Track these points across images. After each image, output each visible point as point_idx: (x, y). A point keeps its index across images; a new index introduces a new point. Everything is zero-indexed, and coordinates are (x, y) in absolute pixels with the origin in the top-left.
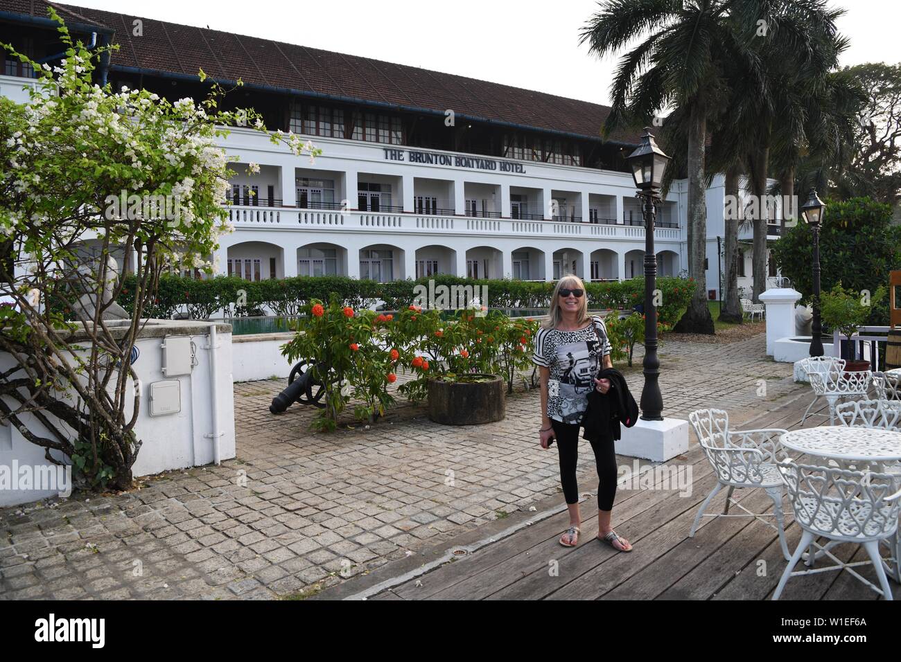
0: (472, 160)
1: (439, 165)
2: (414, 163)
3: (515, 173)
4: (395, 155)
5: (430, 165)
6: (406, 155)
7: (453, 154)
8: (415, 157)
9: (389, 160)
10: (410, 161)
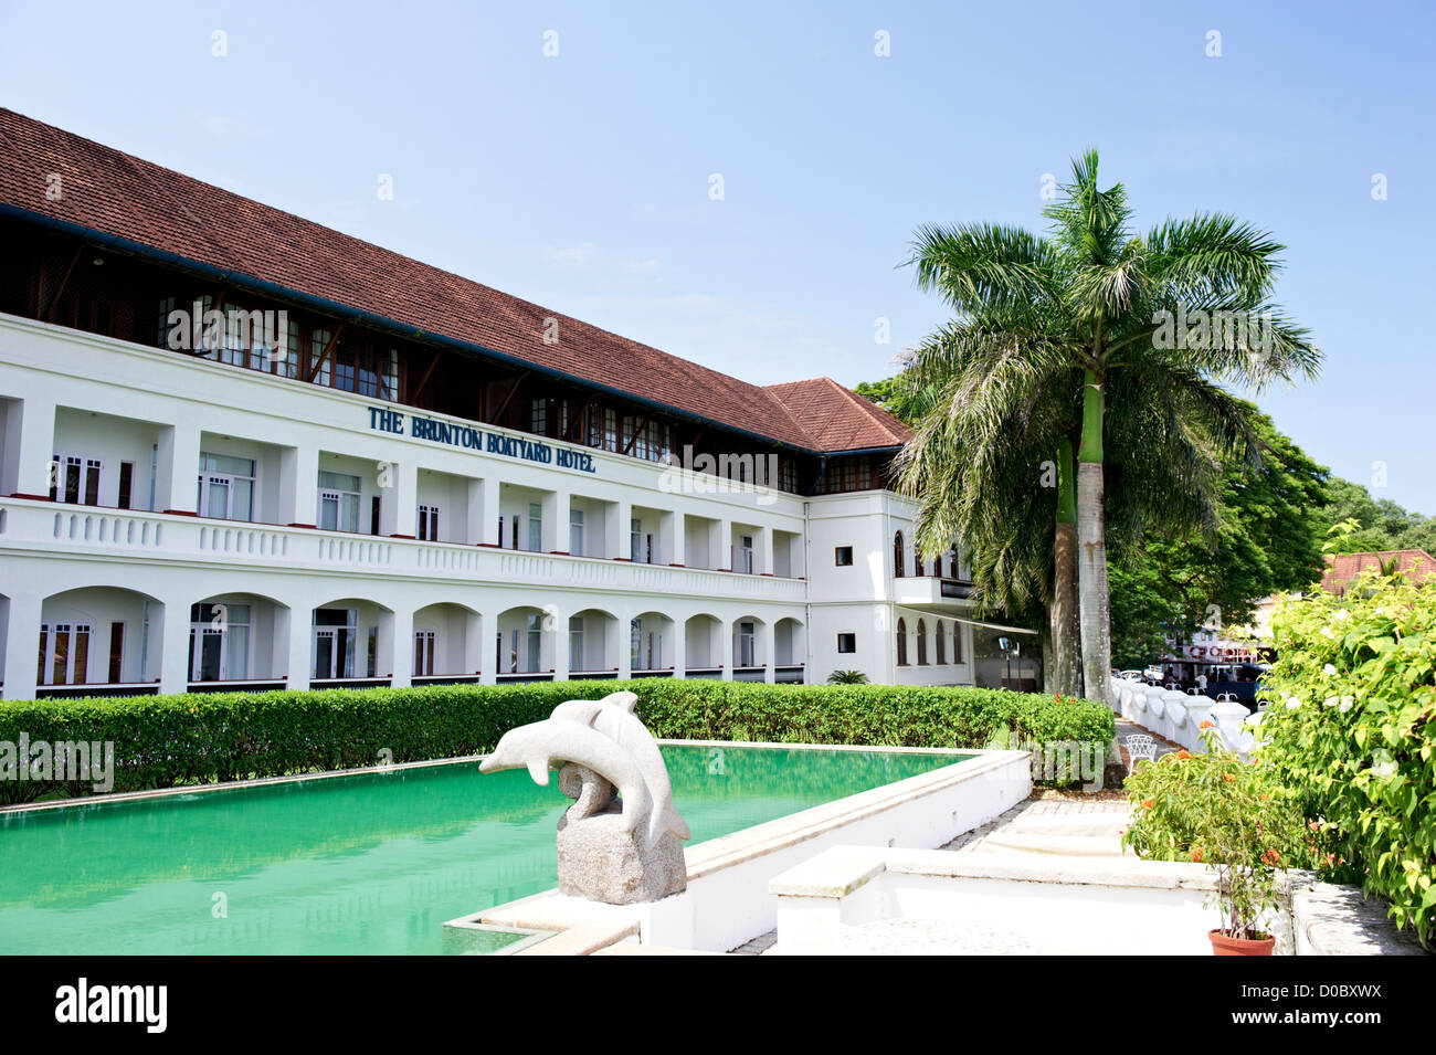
0: (515, 442)
1: (461, 448)
2: (420, 440)
3: (579, 472)
4: (388, 421)
5: (445, 445)
6: (407, 424)
7: (485, 429)
8: (423, 429)
9: (377, 431)
10: (414, 435)
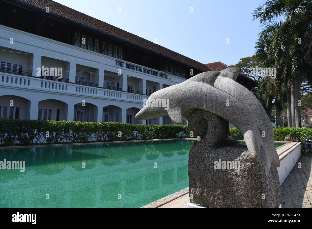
0: (150, 71)
1: (137, 71)
2: (128, 69)
3: (164, 79)
4: (120, 64)
5: (134, 71)
6: (125, 65)
7: (143, 67)
8: (128, 66)
9: (118, 66)
10: (126, 68)
